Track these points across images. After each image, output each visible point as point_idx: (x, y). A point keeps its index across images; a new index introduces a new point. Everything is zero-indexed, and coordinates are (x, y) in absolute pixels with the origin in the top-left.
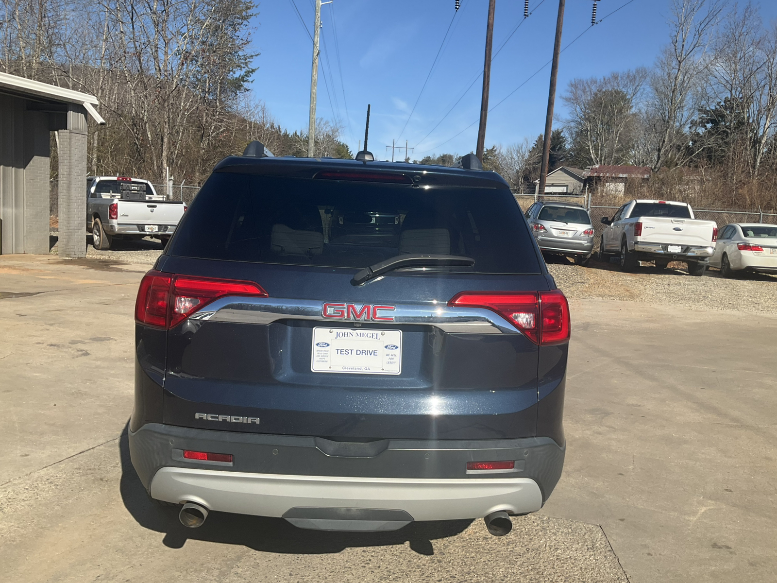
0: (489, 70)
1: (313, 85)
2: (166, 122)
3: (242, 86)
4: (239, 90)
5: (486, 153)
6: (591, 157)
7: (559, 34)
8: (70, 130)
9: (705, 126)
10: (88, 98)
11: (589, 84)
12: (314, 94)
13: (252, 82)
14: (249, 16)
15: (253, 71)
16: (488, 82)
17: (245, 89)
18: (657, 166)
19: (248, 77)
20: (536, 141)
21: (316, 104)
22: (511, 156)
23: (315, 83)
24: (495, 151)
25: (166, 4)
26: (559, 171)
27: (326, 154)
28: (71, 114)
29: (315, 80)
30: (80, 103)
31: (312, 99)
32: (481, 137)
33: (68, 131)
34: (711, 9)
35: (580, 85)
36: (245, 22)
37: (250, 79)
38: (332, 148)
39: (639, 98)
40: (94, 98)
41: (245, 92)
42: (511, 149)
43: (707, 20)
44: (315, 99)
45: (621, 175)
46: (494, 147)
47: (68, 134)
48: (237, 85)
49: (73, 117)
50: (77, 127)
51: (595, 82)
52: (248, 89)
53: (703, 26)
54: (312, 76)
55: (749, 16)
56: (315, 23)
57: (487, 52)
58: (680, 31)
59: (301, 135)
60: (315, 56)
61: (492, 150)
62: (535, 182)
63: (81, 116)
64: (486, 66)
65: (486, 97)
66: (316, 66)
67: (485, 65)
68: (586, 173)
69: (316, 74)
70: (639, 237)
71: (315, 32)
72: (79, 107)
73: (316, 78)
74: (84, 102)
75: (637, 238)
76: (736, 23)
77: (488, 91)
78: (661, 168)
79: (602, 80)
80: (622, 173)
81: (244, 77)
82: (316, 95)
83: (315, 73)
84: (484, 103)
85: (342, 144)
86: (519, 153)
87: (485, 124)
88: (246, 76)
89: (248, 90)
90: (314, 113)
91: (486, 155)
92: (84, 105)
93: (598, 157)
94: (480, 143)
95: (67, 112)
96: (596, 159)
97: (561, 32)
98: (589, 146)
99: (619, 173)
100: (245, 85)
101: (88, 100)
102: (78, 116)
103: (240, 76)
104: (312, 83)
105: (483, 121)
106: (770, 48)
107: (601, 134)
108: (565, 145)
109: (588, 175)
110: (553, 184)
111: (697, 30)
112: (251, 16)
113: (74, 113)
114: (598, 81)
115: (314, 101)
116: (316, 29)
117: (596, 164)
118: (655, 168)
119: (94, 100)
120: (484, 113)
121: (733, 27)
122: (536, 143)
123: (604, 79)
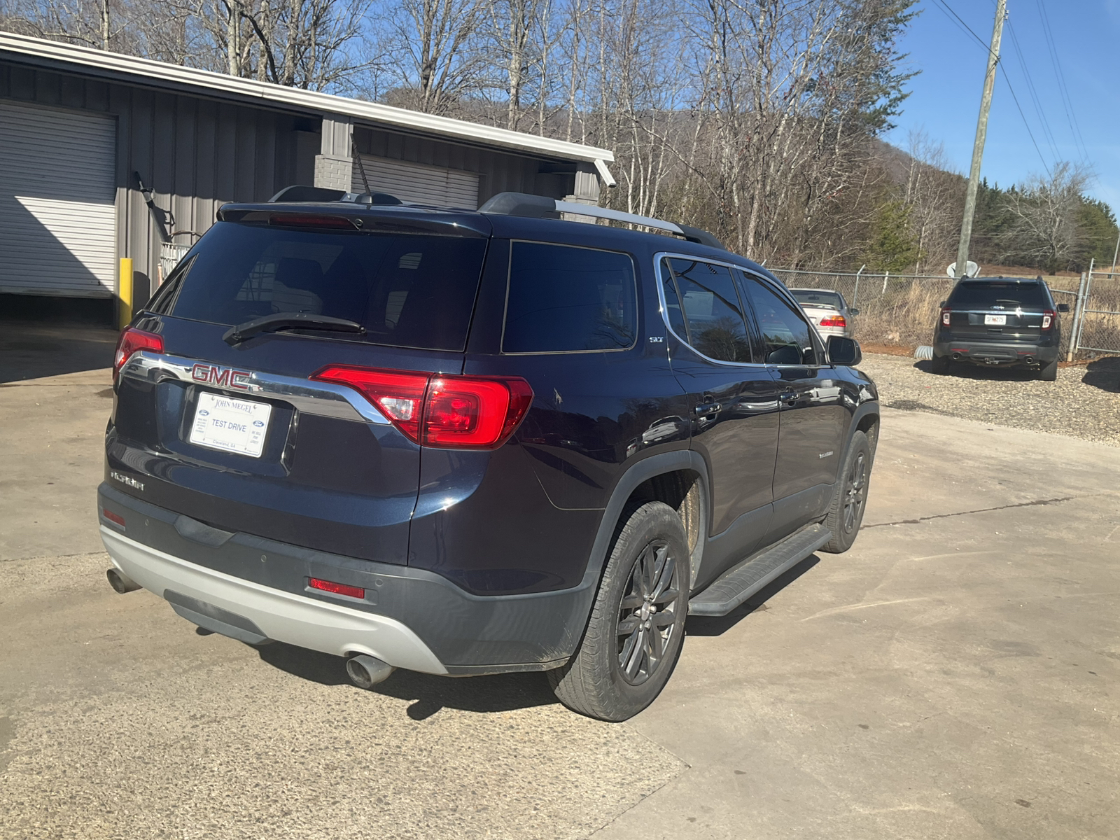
1: (982, 110)
2: (758, 181)
3: (884, 122)
4: (879, 127)
8: (577, 196)
10: (600, 154)
12: (983, 124)
13: (899, 114)
14: (907, 16)
15: (903, 97)
17: (889, 125)
19: (894, 107)
21: (985, 140)
23: (987, 108)
25: (773, 15)
27: (1058, 219)
28: (580, 176)
29: (987, 103)
30: (591, 161)
31: (979, 133)
33: (575, 197)
36: (900, 26)
37: (898, 110)
38: (1069, 211)
40: (610, 154)
41: (889, 129)
44: (983, 133)
47: (575, 201)
48: (877, 120)
49: (583, 180)
50: (586, 191)
52: (893, 125)
54: (983, 97)
56: (996, 14)
59: (1022, 190)
60: (990, 67)
63: (593, 177)
66: (992, 81)
69: (989, 94)
71: (994, 27)
72: (589, 167)
73: (990, 99)
74: (595, 159)
81: (887, 109)
82: (986, 126)
83: (988, 92)
85: (1097, 203)
88: (890, 106)
89: (893, 127)
90: (980, 154)
92: (595, 163)
95: (576, 172)
100: (889, 119)
101: (601, 156)
102: (589, 176)
103: (881, 107)
104: (983, 108)
112: (910, 15)
113: (584, 174)
115: (982, 135)
116: (997, 23)
119: (609, 156)
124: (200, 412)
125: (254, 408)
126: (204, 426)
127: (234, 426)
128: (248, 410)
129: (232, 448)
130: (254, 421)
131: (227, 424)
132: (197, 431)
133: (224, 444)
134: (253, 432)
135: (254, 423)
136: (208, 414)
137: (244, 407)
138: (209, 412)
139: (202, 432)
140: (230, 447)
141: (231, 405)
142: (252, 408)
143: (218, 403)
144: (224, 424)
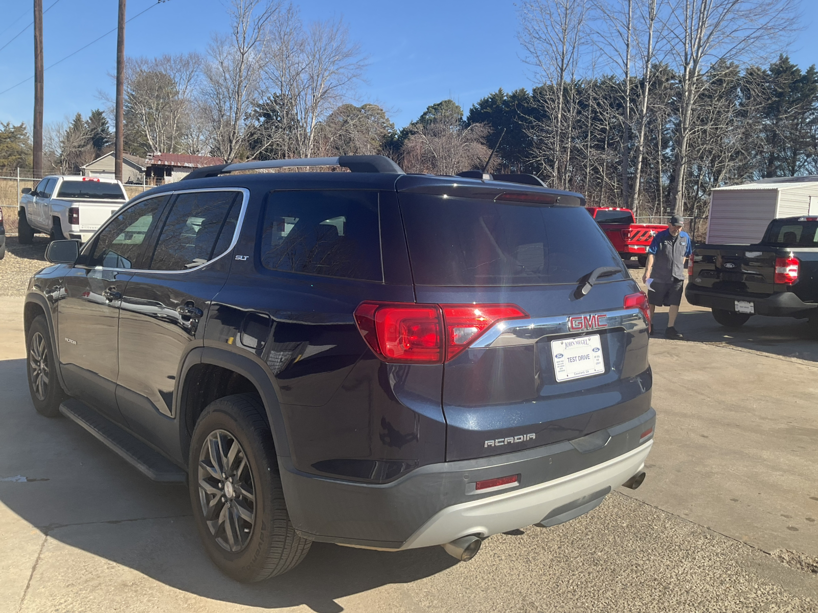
0: (41, 35)
5: (13, 130)
6: (149, 144)
7: (123, 6)
9: (259, 119)
11: (140, 64)
16: (41, 49)
18: (230, 157)
20: (74, 121)
22: (49, 136)
24: (25, 128)
26: (110, 156)
32: (38, 114)
34: (268, 6)
35: (129, 64)
39: (193, 85)
42: (49, 128)
43: (266, 15)
45: (186, 165)
46: (23, 124)
51: (146, 62)
53: (261, 21)
55: (291, 17)
57: (37, 13)
58: (241, 23)
61: (21, 127)
62: (83, 167)
64: (37, 29)
65: (40, 66)
67: (35, 29)
68: (148, 162)
70: (283, 233)
75: (281, 234)
76: (280, 22)
77: (42, 59)
78: (234, 159)
79: (154, 61)
80: (188, 163)
84: (38, 74)
86: (60, 134)
87: (42, 99)
91: (13, 133)
93: (156, 143)
94: (38, 121)
96: (155, 146)
97: (125, 4)
98: (145, 131)
99: (185, 162)
105: (39, 95)
106: (310, 51)
107: (158, 119)
108: (108, 127)
109: (152, 163)
110: (104, 170)
111: (256, 23)
114: (149, 61)
117: (155, 151)
118: (228, 159)
120: (39, 84)
121: (278, 25)
122: (74, 123)
123: (156, 60)
124: (556, 356)
125: (589, 340)
126: (564, 366)
127: (581, 358)
128: (585, 343)
129: (588, 373)
130: (592, 349)
131: (577, 358)
132: (559, 371)
133: (581, 373)
134: (595, 357)
135: (593, 350)
136: (563, 356)
137: (583, 342)
138: (562, 353)
139: (564, 370)
140: (586, 374)
141: (575, 343)
142: (588, 341)
143: (566, 345)
144: (575, 359)
